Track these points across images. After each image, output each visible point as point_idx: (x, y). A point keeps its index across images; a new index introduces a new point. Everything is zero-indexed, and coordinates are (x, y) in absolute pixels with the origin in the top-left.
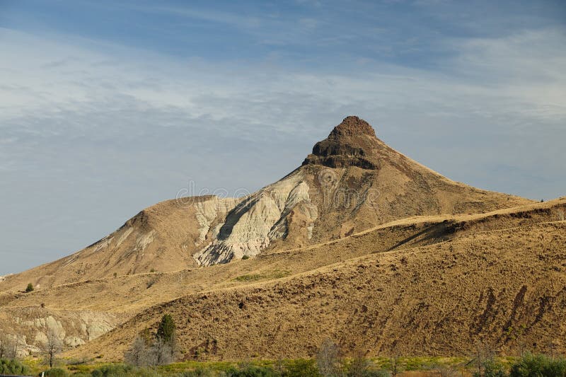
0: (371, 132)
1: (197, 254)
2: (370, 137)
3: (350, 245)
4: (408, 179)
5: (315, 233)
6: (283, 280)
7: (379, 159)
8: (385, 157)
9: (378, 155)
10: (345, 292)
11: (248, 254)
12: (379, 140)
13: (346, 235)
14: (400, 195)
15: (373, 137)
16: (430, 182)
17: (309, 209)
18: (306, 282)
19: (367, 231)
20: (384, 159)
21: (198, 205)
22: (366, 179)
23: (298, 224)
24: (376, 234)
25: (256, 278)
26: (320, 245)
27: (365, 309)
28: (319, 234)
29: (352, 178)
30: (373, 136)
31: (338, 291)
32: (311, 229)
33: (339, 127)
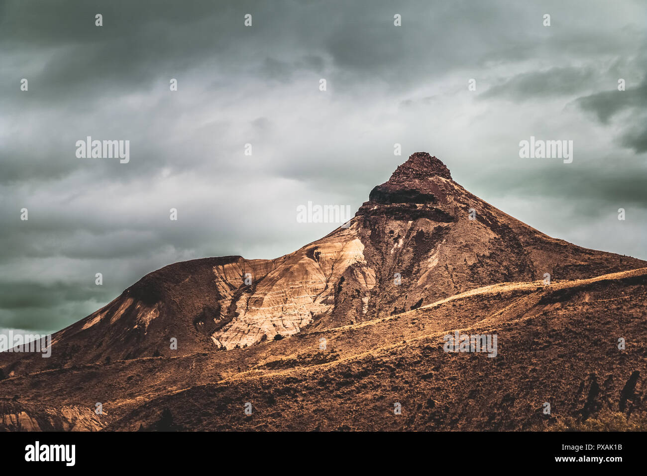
0: (446, 173)
1: (216, 333)
2: (443, 180)
3: (415, 321)
4: (493, 235)
5: (372, 306)
6: (325, 367)
7: (456, 208)
8: (463, 206)
9: (455, 203)
10: (406, 382)
11: (283, 333)
12: (456, 184)
13: (412, 308)
14: (484, 255)
15: (448, 180)
16: (522, 239)
17: (363, 273)
18: (355, 369)
19: (440, 302)
20: (463, 208)
21: (218, 269)
22: (439, 234)
23: (350, 293)
24: (450, 306)
25: (291, 364)
26: (378, 320)
27: (431, 404)
28: (377, 308)
29: (421, 234)
30: (448, 178)
31: (397, 381)
32: (366, 300)
33: (403, 166)
